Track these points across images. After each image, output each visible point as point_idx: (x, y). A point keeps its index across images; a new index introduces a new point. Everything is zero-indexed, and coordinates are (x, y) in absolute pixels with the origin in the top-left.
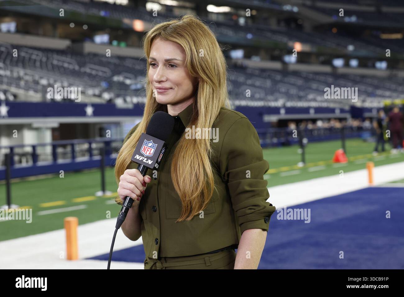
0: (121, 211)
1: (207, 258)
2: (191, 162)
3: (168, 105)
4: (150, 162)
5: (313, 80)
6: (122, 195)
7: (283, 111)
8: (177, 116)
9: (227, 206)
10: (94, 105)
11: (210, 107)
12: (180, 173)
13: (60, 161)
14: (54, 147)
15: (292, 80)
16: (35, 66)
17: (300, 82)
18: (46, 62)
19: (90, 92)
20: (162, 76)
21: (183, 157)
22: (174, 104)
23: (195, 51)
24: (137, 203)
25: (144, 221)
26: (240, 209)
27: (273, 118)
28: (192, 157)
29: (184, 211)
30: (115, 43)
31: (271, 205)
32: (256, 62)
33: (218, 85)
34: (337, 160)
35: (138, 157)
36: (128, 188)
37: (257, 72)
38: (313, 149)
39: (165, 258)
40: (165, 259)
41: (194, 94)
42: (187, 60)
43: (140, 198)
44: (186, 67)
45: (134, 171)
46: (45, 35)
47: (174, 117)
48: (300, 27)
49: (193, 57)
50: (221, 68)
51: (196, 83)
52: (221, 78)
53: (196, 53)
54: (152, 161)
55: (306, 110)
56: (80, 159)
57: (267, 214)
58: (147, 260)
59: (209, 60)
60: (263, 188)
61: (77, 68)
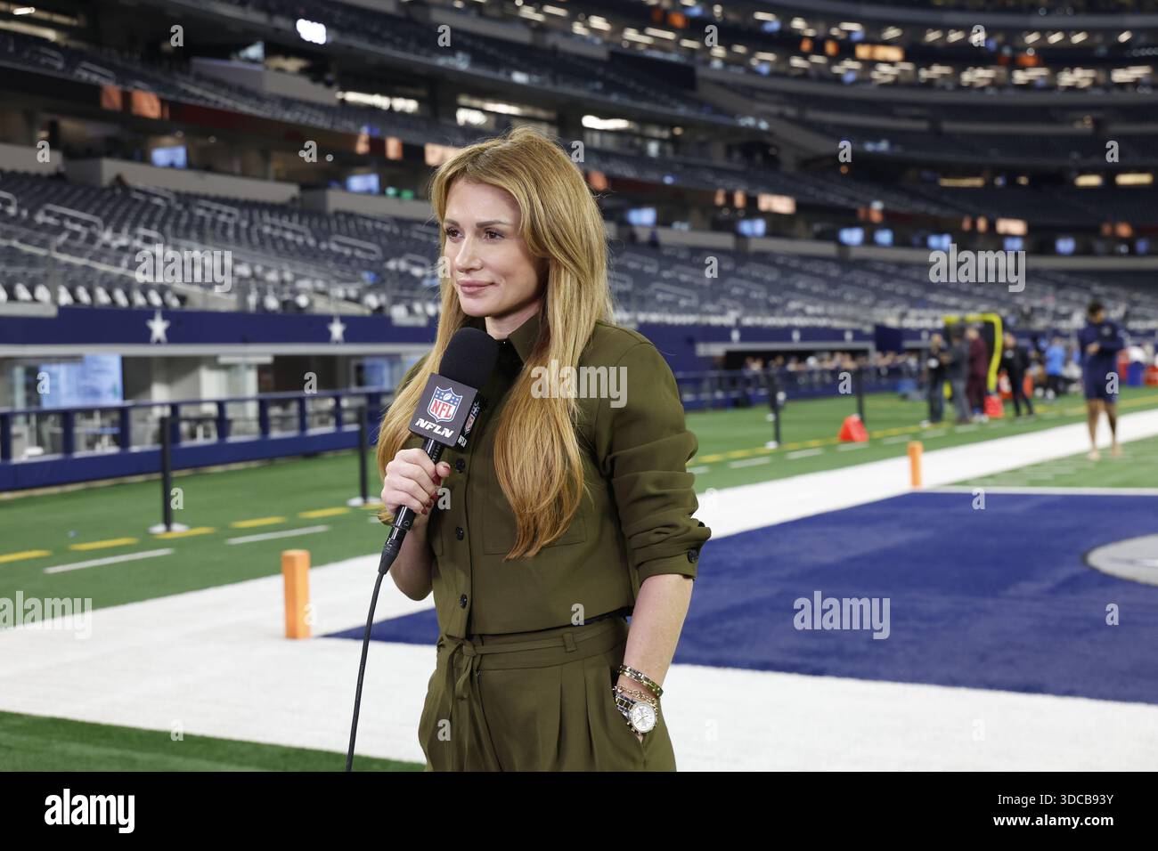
0: (390, 536)
1: (567, 636)
2: (536, 435)
3: (486, 319)
4: (448, 433)
5: (799, 271)
6: (391, 504)
7: (735, 335)
8: (505, 340)
9: (610, 528)
10: (344, 319)
11: (574, 319)
12: (512, 458)
13: (275, 434)
14: (263, 405)
15: (756, 270)
16: (225, 239)
17: (772, 276)
18: (248, 230)
19: (339, 292)
20: (473, 258)
21: (520, 424)
22: (499, 315)
23: (539, 202)
24: (421, 520)
25: (439, 559)
26: (638, 533)
27: (717, 350)
28: (538, 424)
29: (522, 536)
30: (391, 191)
31: (701, 524)
32: (681, 234)
33: (588, 272)
34: (847, 437)
35: (422, 423)
36: (403, 489)
37: (683, 255)
38: (798, 413)
39: (482, 636)
40: (481, 638)
41: (540, 293)
42: (523, 224)
43: (429, 510)
44: (521, 236)
45: (415, 452)
46: (245, 174)
47: (500, 342)
48: (772, 162)
49: (535, 217)
50: (595, 238)
51: (544, 270)
52: (596, 258)
53: (541, 208)
54: (452, 432)
55: (784, 333)
56: (316, 431)
57: (692, 544)
58: (442, 639)
59: (570, 222)
60: (686, 490)
61: (311, 242)
